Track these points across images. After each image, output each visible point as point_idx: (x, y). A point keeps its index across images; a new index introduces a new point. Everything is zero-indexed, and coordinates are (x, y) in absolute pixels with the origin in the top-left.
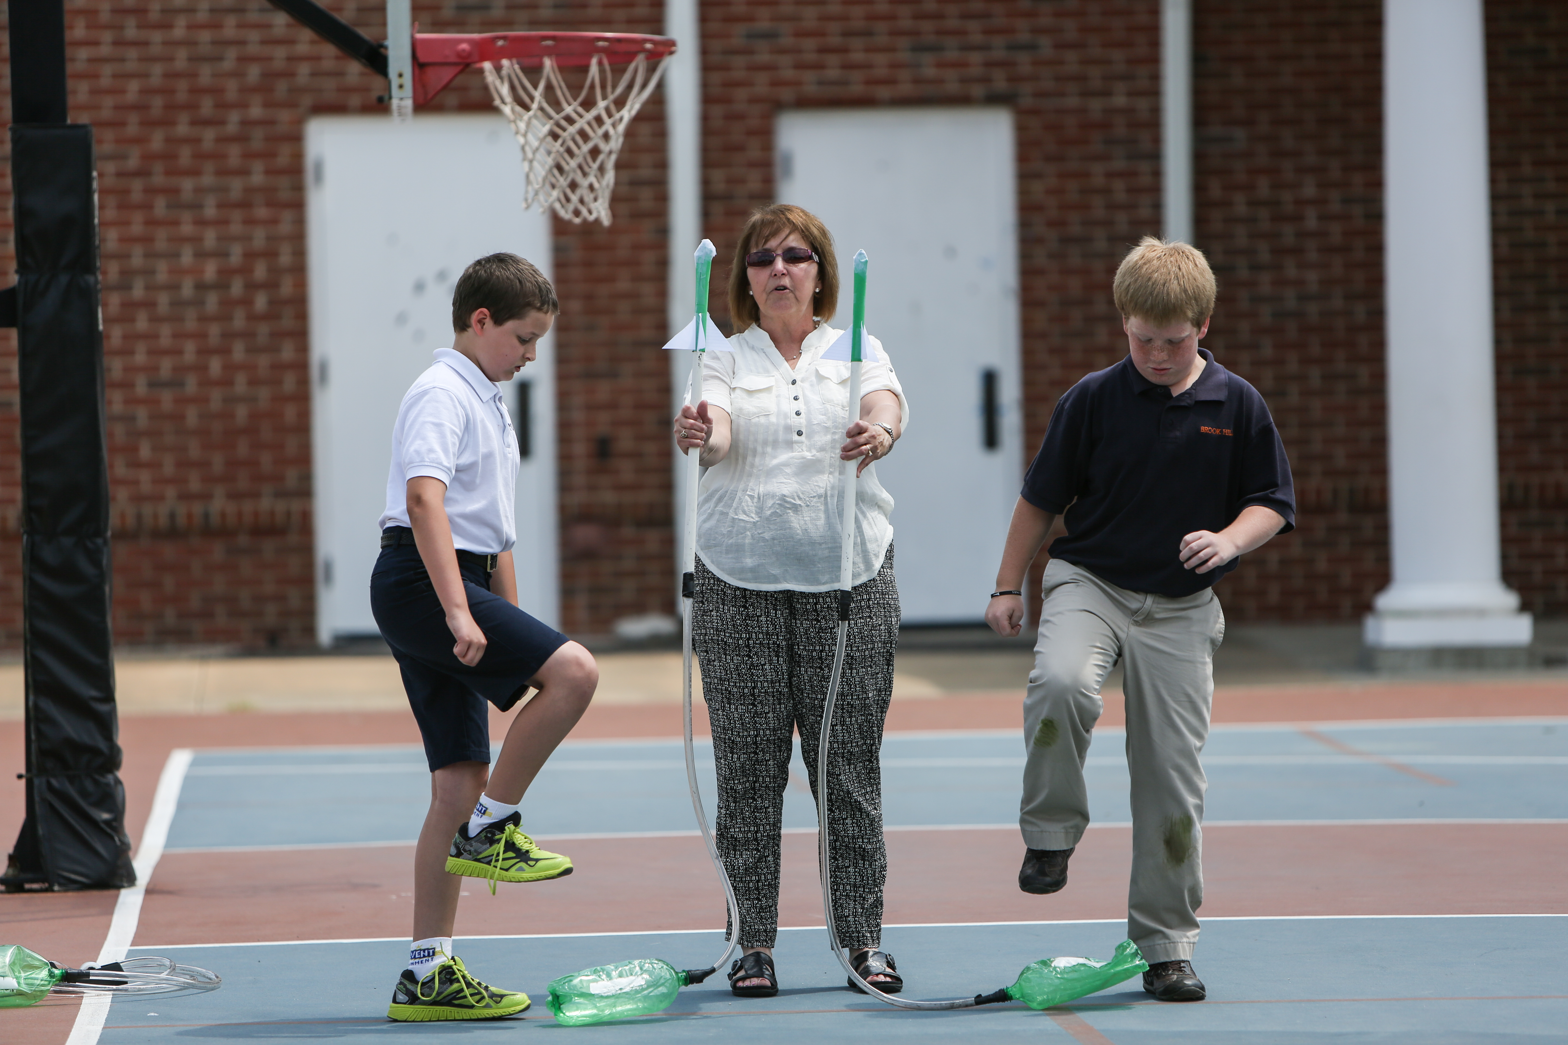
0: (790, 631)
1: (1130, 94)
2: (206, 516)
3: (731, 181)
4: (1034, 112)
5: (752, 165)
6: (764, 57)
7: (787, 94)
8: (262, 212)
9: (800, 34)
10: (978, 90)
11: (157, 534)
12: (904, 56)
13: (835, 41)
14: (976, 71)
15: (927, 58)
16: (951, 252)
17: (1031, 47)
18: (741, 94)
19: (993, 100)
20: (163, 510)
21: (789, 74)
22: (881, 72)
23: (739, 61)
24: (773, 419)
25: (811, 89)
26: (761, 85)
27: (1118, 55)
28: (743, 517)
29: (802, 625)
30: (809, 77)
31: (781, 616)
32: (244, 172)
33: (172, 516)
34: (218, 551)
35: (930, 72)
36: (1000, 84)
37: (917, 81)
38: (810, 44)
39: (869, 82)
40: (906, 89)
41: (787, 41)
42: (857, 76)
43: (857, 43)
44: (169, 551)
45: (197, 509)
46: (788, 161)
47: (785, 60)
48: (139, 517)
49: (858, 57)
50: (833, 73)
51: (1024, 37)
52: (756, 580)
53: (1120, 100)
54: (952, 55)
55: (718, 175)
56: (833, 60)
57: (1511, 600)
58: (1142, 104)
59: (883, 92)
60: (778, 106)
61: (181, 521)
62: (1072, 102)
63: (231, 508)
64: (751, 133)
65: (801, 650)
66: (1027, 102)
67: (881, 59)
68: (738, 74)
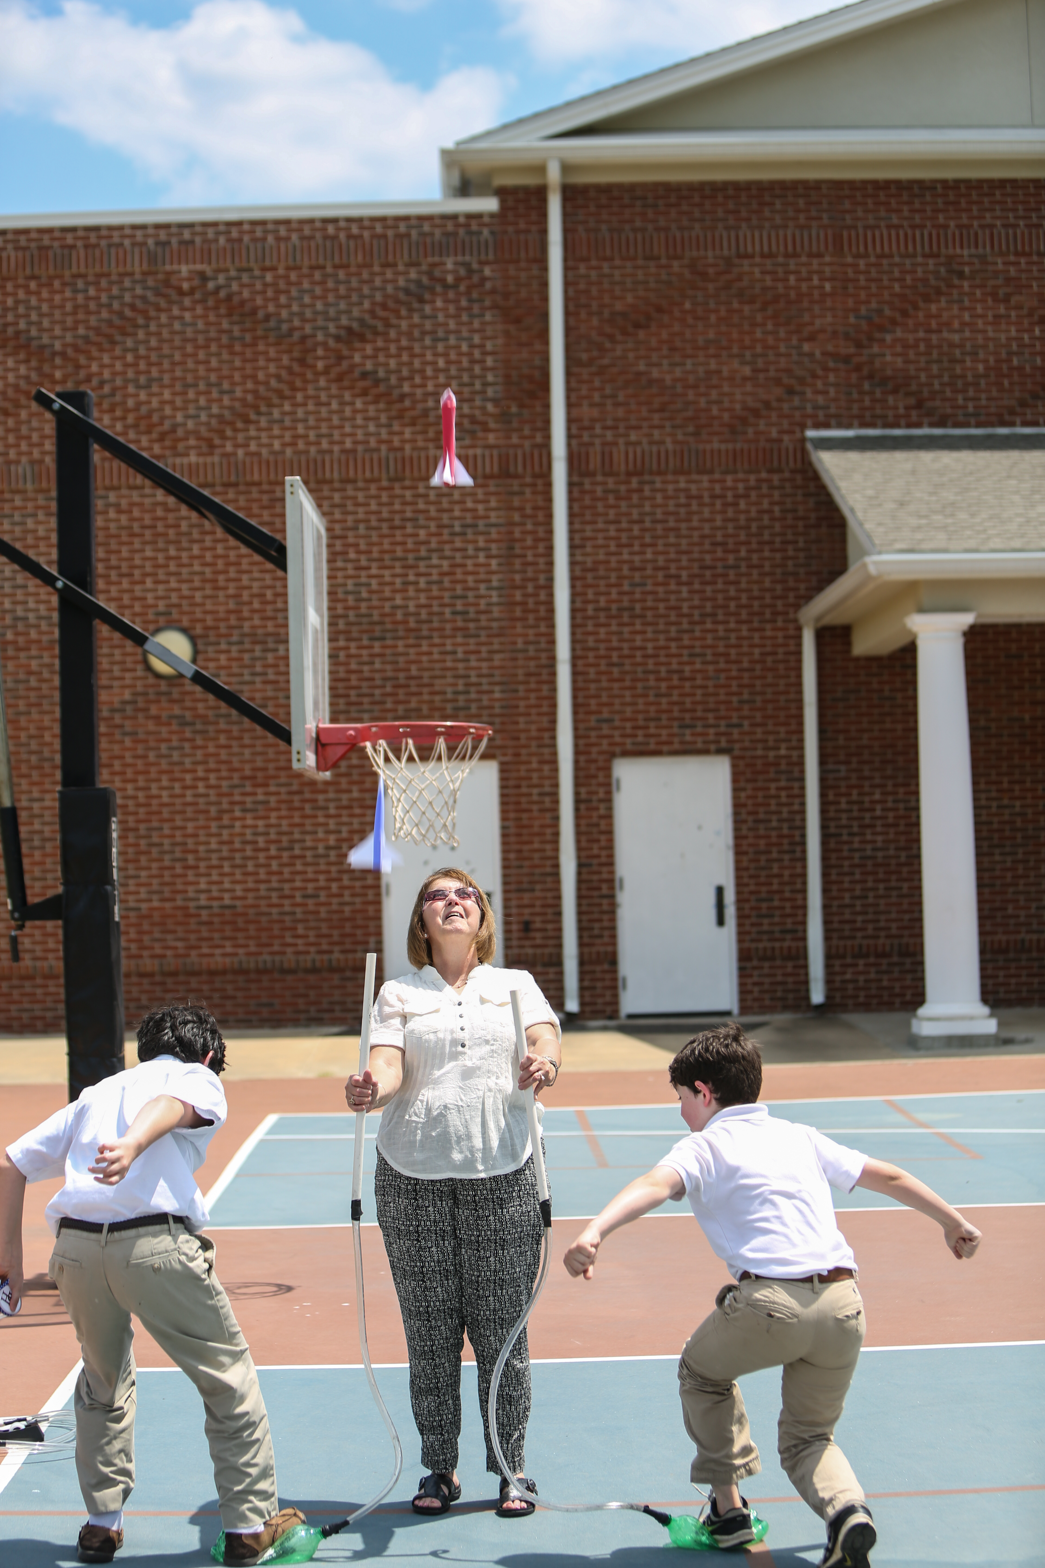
0: (453, 1218)
1: (788, 749)
2: (330, 961)
3: (589, 793)
4: (742, 758)
5: (600, 785)
6: (605, 732)
7: (618, 749)
8: (357, 811)
9: (624, 720)
10: (713, 747)
11: (307, 971)
12: (676, 730)
13: (641, 723)
14: (711, 738)
15: (688, 732)
16: (700, 828)
17: (740, 726)
18: (594, 750)
19: (720, 751)
20: (309, 958)
21: (618, 739)
22: (664, 738)
23: (593, 734)
24: (441, 1035)
25: (629, 747)
26: (605, 745)
27: (782, 729)
28: (414, 1118)
29: (463, 1213)
30: (628, 741)
31: (446, 1205)
32: (349, 791)
33: (314, 961)
34: (336, 979)
35: (688, 738)
36: (723, 744)
37: (682, 743)
38: (628, 725)
39: (658, 743)
40: (676, 746)
41: (617, 723)
42: (652, 740)
43: (652, 724)
44: (312, 978)
45: (326, 957)
46: (618, 782)
47: (617, 733)
48: (298, 962)
49: (652, 731)
50: (640, 739)
51: (735, 721)
52: (424, 1171)
53: (783, 752)
54: (699, 730)
55: (583, 790)
56: (640, 732)
57: (985, 1010)
58: (795, 753)
59: (665, 748)
60: (613, 755)
61: (318, 964)
62: (759, 752)
63: (342, 957)
64: (599, 769)
65: (462, 1234)
66: (737, 753)
67: (664, 732)
68: (593, 740)
